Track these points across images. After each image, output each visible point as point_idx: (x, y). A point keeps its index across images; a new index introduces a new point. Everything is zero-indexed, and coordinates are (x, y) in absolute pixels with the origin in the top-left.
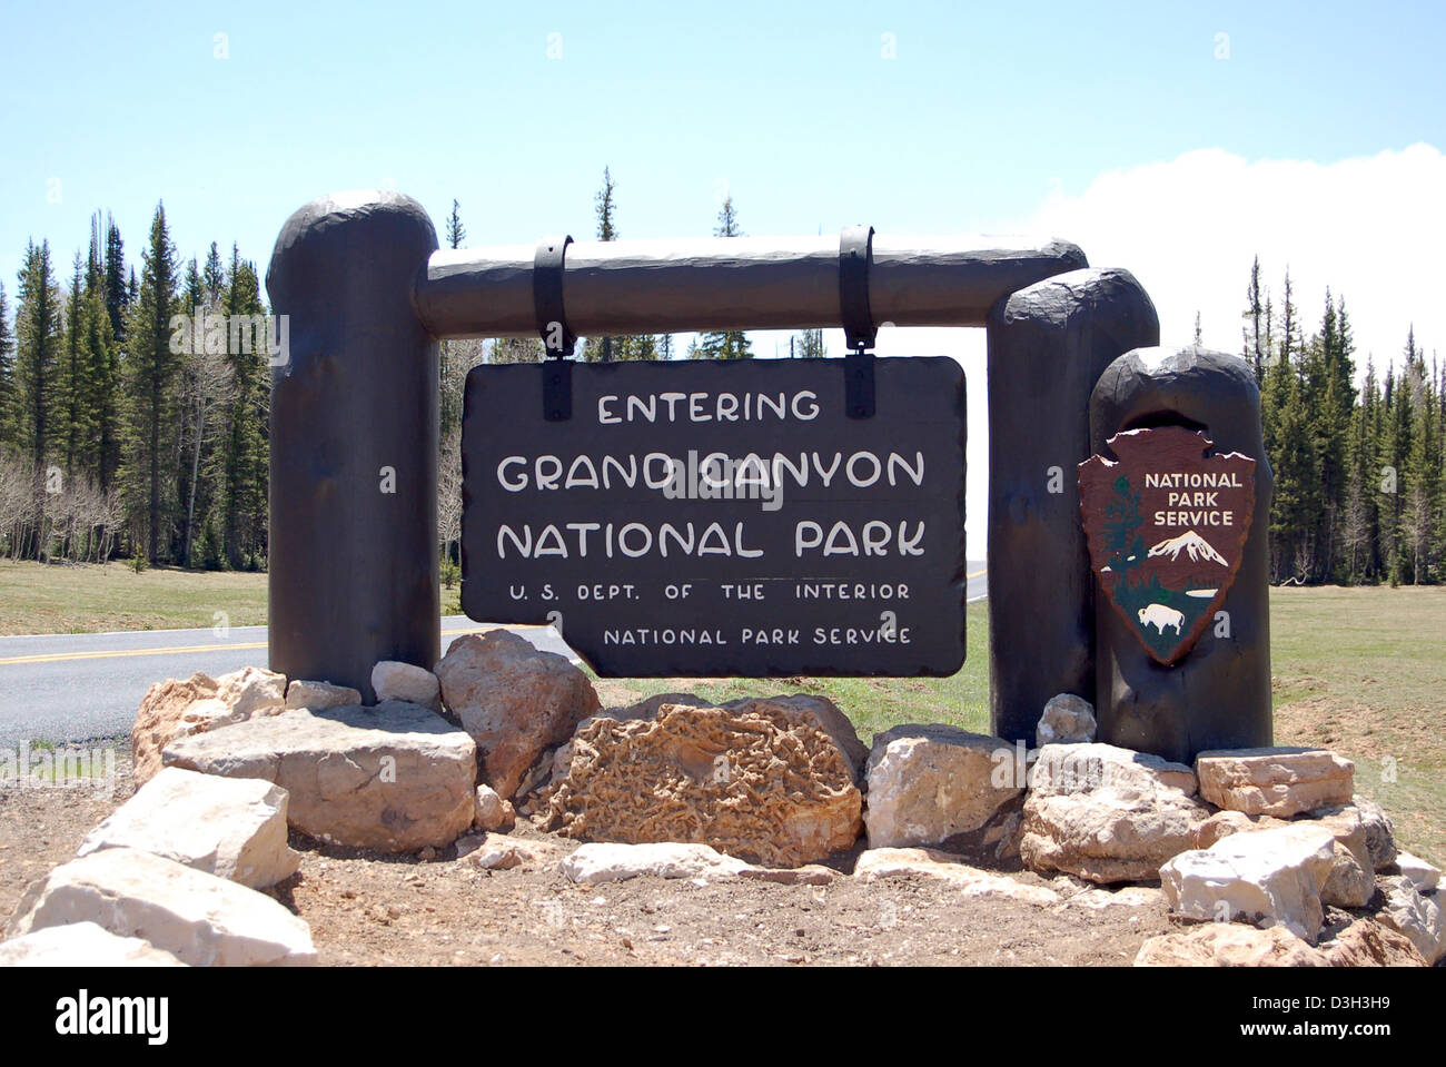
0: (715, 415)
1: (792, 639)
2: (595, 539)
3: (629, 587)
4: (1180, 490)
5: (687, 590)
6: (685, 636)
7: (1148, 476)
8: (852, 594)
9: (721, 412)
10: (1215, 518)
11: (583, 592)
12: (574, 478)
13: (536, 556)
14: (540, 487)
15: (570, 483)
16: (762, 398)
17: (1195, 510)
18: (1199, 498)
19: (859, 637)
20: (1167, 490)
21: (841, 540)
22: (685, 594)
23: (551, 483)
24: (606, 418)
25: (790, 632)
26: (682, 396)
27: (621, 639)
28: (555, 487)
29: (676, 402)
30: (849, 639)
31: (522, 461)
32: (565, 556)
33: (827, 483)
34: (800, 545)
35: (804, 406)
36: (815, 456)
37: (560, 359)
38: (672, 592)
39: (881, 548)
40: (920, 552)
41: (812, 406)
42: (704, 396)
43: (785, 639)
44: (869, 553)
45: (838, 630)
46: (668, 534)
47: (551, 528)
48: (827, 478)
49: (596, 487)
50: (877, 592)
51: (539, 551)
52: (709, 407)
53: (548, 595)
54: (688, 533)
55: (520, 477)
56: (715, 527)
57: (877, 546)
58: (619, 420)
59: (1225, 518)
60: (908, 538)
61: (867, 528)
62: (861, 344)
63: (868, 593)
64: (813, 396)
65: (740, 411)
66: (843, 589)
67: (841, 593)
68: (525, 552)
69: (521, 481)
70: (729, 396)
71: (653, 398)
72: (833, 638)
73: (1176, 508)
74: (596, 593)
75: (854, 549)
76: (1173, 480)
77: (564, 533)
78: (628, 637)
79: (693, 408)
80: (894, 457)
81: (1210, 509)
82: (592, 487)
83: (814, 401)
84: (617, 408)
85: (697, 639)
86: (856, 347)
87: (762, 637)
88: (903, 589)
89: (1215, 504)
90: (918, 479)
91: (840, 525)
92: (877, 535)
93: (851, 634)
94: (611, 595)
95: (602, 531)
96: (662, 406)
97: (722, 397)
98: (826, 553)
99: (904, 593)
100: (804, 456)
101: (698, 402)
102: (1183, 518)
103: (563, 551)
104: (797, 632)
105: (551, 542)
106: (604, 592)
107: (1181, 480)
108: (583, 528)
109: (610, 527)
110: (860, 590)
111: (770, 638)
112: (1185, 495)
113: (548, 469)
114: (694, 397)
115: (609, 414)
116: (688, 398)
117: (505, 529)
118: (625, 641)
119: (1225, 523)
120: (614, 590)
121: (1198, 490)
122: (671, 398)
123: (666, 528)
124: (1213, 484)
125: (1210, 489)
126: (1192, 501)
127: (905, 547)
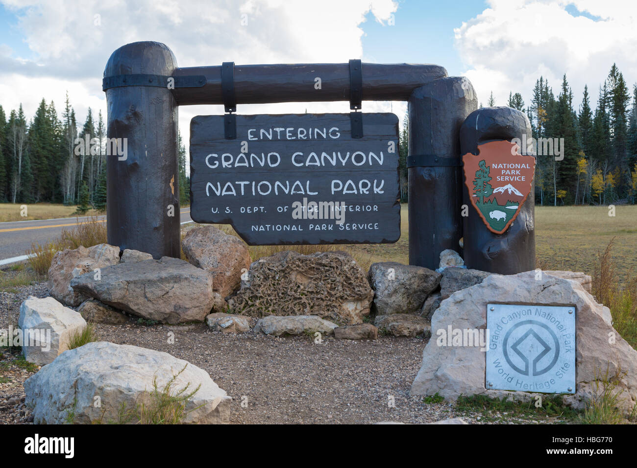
0: (297, 137)
1: (330, 228)
2: (248, 188)
3: (262, 208)
4: (506, 169)
5: (286, 208)
6: (285, 228)
7: (493, 165)
8: (355, 209)
9: (299, 136)
10: (519, 178)
11: (243, 210)
12: (238, 163)
13: (223, 195)
14: (224, 167)
15: (237, 165)
16: (316, 130)
17: (512, 176)
18: (513, 172)
19: (358, 227)
20: (501, 169)
21: (350, 188)
22: (285, 210)
23: (228, 165)
24: (251, 138)
25: (329, 225)
26: (283, 129)
27: (259, 229)
28: (230, 166)
29: (281, 131)
30: (354, 228)
31: (216, 155)
32: (235, 195)
33: (344, 165)
34: (333, 189)
35: (334, 133)
36: (339, 154)
37: (231, 114)
38: (280, 209)
39: (367, 191)
40: (383, 192)
41: (337, 133)
42: (292, 129)
43: (327, 228)
44: (361, 193)
45: (349, 224)
46: (278, 185)
47: (229, 183)
48: (344, 162)
49: (248, 166)
50: (365, 208)
51: (224, 193)
52: (294, 133)
53: (228, 211)
54: (287, 185)
55: (215, 162)
56: (298, 182)
57: (365, 190)
58: (257, 139)
59: (522, 178)
60: (377, 187)
61: (361, 183)
62: (356, 107)
63: (361, 209)
64: (337, 129)
65: (307, 135)
66: (351, 207)
67: (350, 209)
68: (218, 193)
69: (216, 164)
70: (302, 129)
71: (271, 130)
72: (347, 228)
73: (504, 175)
74: (248, 210)
75: (355, 192)
76: (503, 166)
77: (234, 185)
78: (262, 228)
79: (288, 134)
80: (371, 154)
81: (517, 176)
82: (246, 166)
83: (338, 131)
84: (256, 134)
85: (291, 228)
86: (354, 109)
87: (318, 227)
88: (375, 207)
89: (519, 174)
90: (381, 163)
91: (350, 182)
92: (365, 185)
93: (354, 226)
94: (255, 211)
95: (251, 185)
96: (275, 133)
97: (300, 129)
98: (344, 193)
99: (376, 209)
100: (334, 154)
101: (290, 132)
102: (507, 178)
103: (234, 193)
104: (332, 225)
105: (229, 189)
106: (252, 209)
107: (506, 166)
108: (242, 183)
109: (254, 183)
110: (358, 208)
111: (321, 228)
112: (508, 171)
113: (227, 159)
114: (288, 129)
115: (252, 136)
116: (286, 130)
117: (209, 184)
118: (260, 230)
119: (522, 180)
120: (256, 209)
121: (513, 169)
122: (278, 130)
123: (277, 183)
124: (519, 167)
125: (518, 169)
126: (511, 173)
127: (376, 190)
